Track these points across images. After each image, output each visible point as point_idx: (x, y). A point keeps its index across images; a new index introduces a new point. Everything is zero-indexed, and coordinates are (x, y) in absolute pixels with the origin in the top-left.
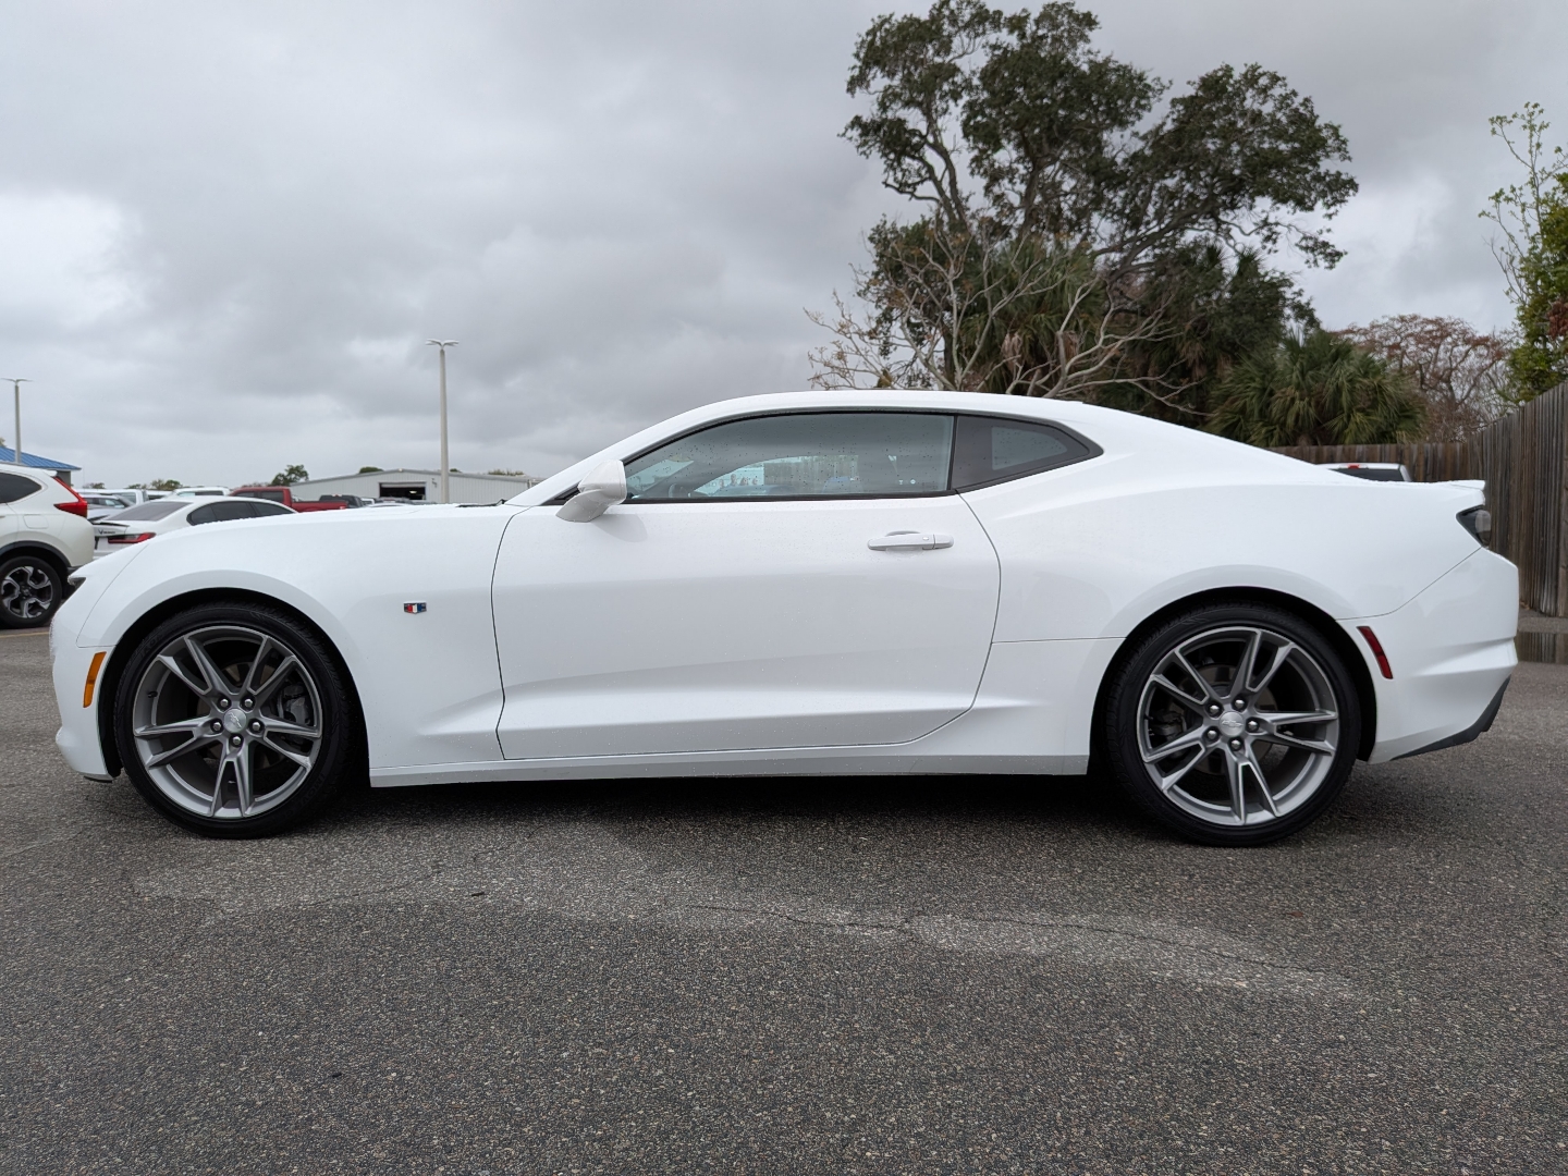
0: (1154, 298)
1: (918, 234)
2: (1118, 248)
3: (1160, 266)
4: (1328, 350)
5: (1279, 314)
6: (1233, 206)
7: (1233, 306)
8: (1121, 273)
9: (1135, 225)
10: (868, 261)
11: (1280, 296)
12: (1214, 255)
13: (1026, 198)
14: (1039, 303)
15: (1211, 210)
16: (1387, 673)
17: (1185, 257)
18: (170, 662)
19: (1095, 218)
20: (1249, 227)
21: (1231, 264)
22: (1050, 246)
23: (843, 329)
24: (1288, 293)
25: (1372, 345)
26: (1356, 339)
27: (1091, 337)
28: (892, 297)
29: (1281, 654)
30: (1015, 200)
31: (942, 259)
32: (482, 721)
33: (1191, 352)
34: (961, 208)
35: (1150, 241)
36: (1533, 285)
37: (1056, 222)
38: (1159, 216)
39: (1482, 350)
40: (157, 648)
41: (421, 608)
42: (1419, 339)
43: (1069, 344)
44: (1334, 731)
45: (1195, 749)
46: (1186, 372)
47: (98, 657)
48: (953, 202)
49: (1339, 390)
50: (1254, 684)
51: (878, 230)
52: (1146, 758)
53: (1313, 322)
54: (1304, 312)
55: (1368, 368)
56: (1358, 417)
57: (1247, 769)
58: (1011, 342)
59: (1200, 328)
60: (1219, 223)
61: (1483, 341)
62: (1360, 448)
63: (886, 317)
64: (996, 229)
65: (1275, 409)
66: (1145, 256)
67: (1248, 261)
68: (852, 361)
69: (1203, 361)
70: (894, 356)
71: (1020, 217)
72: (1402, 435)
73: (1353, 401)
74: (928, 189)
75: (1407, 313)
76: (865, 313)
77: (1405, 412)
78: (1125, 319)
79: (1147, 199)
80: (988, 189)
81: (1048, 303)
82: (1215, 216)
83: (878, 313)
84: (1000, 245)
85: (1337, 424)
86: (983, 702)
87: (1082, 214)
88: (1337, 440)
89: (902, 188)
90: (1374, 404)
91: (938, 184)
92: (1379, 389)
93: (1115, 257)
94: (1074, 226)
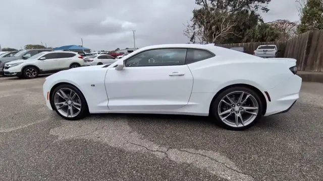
0: (237, 19)
1: (200, 11)
2: (232, 11)
3: (238, 14)
4: (265, 26)
5: (257, 21)
6: (251, 3)
7: (250, 20)
8: (231, 15)
9: (234, 7)
10: (192, 15)
11: (258, 18)
12: (247, 11)
13: (217, 4)
14: (218, 21)
15: (247, 4)
16: (270, 100)
17: (242, 12)
18: (58, 93)
19: (228, 7)
20: (253, 7)
21: (250, 13)
22: (221, 12)
23: (188, 26)
24: (259, 17)
25: (272, 25)
26: (270, 24)
27: (226, 26)
28: (196, 21)
29: (248, 96)
30: (216, 4)
31: (204, 15)
32: (105, 104)
33: (242, 28)
34: (207, 6)
35: (237, 10)
36: (304, 14)
37: (222, 8)
38: (239, 5)
39: (291, 25)
40: (56, 91)
41: (94, 85)
42: (280, 23)
43: (223, 27)
44: (257, 111)
45: (229, 113)
46: (241, 31)
47: (48, 93)
48: (206, 5)
49: (266, 33)
50: (242, 101)
51: (194, 10)
52: (220, 114)
53: (263, 22)
54: (261, 20)
55: (271, 29)
56: (269, 37)
57: (239, 117)
58: (214, 27)
59: (244, 24)
60: (248, 6)
61: (292, 23)
62: (268, 42)
63: (195, 24)
64: (212, 9)
65: (255, 36)
66: (236, 12)
67: (253, 12)
68: (190, 31)
69: (244, 29)
70: (195, 30)
71: (216, 7)
72: (276, 40)
73: (268, 35)
74: (202, 3)
75: (279, 19)
76: (192, 23)
77: (277, 36)
78: (232, 22)
79: (237, 3)
80: (211, 3)
81: (220, 21)
82: (248, 5)
83: (193, 23)
84: (213, 12)
85: (265, 38)
86: (190, 103)
87: (226, 6)
88: (265, 41)
89: (198, 3)
90: (272, 35)
91: (204, 3)
92: (273, 32)
93: (231, 13)
94: (225, 8)
